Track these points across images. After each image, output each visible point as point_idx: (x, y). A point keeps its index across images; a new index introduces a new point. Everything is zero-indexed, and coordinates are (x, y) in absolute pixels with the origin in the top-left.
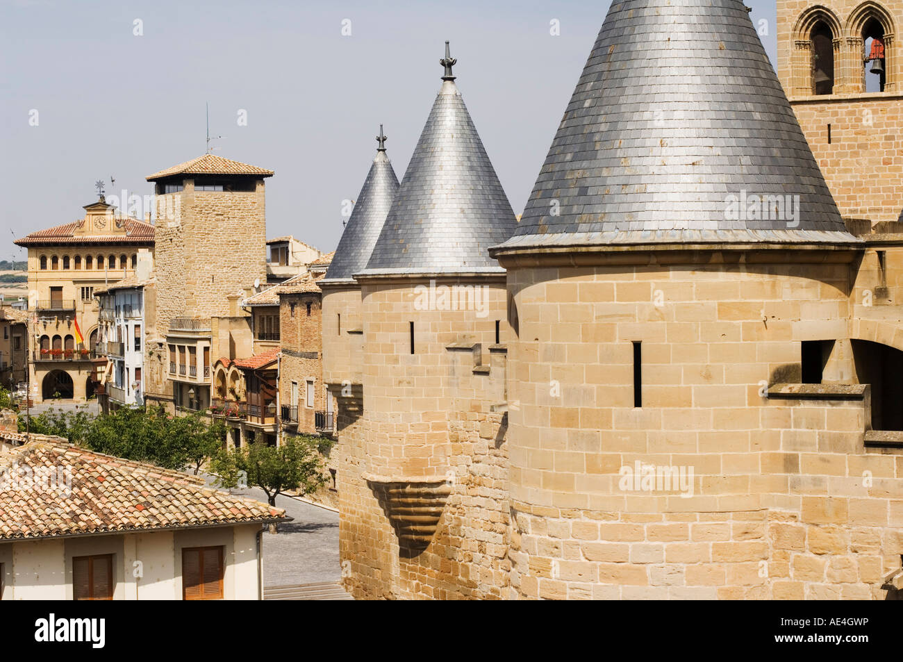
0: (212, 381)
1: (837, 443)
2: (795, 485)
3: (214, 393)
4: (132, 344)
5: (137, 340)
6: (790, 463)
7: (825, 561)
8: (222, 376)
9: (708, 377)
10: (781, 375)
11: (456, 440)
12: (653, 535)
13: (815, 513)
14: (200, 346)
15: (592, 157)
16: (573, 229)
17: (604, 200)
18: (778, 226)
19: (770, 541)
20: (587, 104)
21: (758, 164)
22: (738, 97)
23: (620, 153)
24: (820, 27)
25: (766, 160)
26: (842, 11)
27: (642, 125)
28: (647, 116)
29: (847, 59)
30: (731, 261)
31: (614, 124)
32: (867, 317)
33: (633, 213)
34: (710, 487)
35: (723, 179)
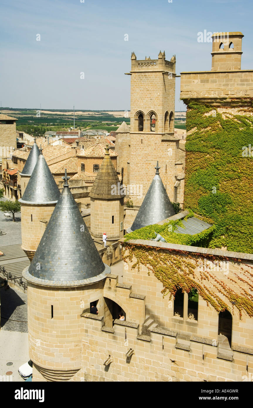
0: (2, 174)
1: (96, 329)
2: (87, 336)
3: (3, 177)
6: (86, 331)
7: (94, 353)
8: (5, 173)
9: (68, 313)
10: (85, 311)
12: (56, 346)
15: (44, 259)
16: (39, 277)
17: (45, 271)
18: (85, 278)
19: (82, 347)
20: (44, 244)
21: (81, 263)
22: (77, 246)
23: (49, 260)
24: (141, 115)
25: (83, 261)
26: (146, 112)
27: (55, 253)
28: (56, 251)
29: (147, 124)
30: (73, 289)
31: (49, 252)
32: (107, 293)
33: (51, 276)
34: (68, 337)
35: (73, 268)
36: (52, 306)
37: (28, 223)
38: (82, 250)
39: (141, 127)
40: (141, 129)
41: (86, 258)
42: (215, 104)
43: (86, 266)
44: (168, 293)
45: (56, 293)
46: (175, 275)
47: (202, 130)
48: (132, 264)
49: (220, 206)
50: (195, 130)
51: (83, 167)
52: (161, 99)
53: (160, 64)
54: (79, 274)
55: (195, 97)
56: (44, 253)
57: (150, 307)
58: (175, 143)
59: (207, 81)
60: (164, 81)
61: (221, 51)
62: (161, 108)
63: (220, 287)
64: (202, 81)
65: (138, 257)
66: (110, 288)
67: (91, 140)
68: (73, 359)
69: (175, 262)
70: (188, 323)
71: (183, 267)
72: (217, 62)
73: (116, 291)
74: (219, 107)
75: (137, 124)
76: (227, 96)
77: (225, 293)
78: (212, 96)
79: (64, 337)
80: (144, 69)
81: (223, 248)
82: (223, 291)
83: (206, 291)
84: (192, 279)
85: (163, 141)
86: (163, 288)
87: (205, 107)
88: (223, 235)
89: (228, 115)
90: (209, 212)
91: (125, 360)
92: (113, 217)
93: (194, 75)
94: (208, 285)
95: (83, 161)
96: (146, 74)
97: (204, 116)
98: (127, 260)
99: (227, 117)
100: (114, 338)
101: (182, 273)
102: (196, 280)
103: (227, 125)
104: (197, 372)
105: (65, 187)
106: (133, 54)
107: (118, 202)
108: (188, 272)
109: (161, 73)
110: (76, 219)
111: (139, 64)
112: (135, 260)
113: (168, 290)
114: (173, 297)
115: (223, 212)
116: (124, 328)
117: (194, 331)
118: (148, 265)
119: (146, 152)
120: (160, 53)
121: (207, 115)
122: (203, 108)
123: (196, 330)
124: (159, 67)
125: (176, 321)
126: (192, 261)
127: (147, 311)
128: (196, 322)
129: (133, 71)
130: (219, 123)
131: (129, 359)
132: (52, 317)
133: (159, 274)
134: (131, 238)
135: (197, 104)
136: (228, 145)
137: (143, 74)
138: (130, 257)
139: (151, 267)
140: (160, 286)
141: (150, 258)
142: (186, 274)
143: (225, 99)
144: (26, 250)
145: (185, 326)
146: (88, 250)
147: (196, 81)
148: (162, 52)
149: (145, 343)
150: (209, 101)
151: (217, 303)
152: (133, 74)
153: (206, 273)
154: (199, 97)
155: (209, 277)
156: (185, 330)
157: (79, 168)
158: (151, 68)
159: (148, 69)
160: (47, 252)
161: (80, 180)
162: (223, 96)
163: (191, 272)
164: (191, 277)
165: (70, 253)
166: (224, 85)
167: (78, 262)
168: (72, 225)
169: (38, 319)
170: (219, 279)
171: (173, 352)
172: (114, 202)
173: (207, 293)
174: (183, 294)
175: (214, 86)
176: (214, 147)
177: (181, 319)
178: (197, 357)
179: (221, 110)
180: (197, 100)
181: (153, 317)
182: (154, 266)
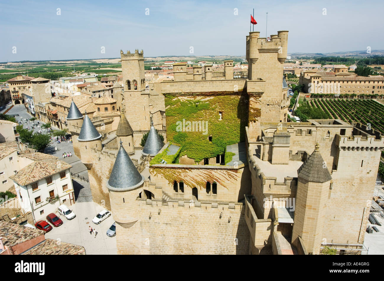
0: (46, 112)
1: (144, 204)
2: (140, 207)
3: (47, 114)
4: (32, 104)
5: (33, 104)
6: (139, 205)
7: (143, 213)
8: (48, 112)
9: (131, 200)
10: (137, 198)
11: (93, 158)
12: (127, 214)
13: (142, 209)
14: (44, 108)
15: (117, 179)
16: (116, 187)
17: (119, 184)
18: (136, 184)
19: (138, 211)
20: (115, 172)
21: (133, 178)
22: (131, 171)
23: (120, 179)
24: (129, 82)
25: (134, 177)
26: (131, 80)
27: (121, 176)
28: (122, 175)
29: (132, 86)
30: (132, 190)
31: (118, 176)
32: (144, 188)
33: (122, 186)
34: (132, 209)
35: (130, 181)
36: (124, 198)
37: (84, 150)
38: (133, 172)
39: (129, 87)
40: (130, 89)
41: (135, 176)
42: (177, 95)
43: (135, 179)
44: (171, 184)
45: (125, 193)
46: (173, 177)
47: (172, 106)
48: (154, 174)
49: (183, 138)
50: (169, 107)
51: (99, 109)
52: (139, 74)
53: (136, 56)
54: (134, 183)
55: (168, 93)
56: (116, 177)
57: (164, 191)
58: (148, 95)
59: (173, 86)
60: (139, 64)
61: (178, 71)
62: (139, 78)
63: (192, 179)
64: (171, 86)
65: (156, 171)
66: (146, 186)
67: (94, 86)
68: (135, 217)
69: (173, 172)
70: (180, 194)
71: (176, 173)
72: (176, 76)
73: (149, 186)
74: (179, 96)
75: (127, 87)
76: (182, 92)
77: (194, 181)
78: (176, 92)
79: (130, 209)
80: (128, 58)
81: (185, 156)
82: (193, 180)
83: (187, 181)
84: (180, 177)
85: (141, 94)
86: (169, 182)
87: (173, 96)
88: (185, 150)
89: (183, 100)
90: (178, 141)
91: (158, 214)
92: (129, 143)
93: (167, 83)
94: (187, 179)
95: (98, 106)
96: (129, 61)
97: (172, 100)
98: (152, 173)
99: (182, 100)
100: (152, 206)
101: (176, 176)
102: (182, 178)
103: (183, 104)
104: (188, 213)
105: (121, 146)
106: (121, 51)
107: (131, 136)
108: (178, 175)
109: (137, 61)
110: (128, 159)
111: (125, 56)
112: (155, 173)
113: (171, 183)
114: (173, 185)
115: (184, 141)
116: (156, 202)
117: (183, 197)
118: (161, 174)
119: (133, 101)
120: (136, 50)
121: (174, 100)
122: (172, 97)
123: (184, 196)
124: (136, 57)
125: (175, 194)
126: (180, 171)
127: (163, 192)
128: (183, 193)
129: (122, 60)
130: (179, 103)
131: (159, 214)
132: (124, 202)
133: (166, 177)
134: (153, 164)
135: (169, 96)
136: (184, 112)
137: (128, 61)
138: (153, 172)
139: (163, 175)
140: (167, 182)
141: (162, 171)
142: (178, 176)
143: (182, 93)
144: (85, 163)
145: (179, 195)
146: (135, 172)
147: (168, 86)
148: (137, 50)
149: (165, 206)
150: (175, 94)
151: (191, 185)
152: (122, 61)
153: (186, 175)
154: (170, 93)
155: (187, 176)
156: (179, 197)
157: (97, 110)
158: (132, 58)
159: (130, 58)
160: (117, 176)
161: (98, 117)
162: (180, 92)
163: (180, 175)
164: (180, 176)
165: (128, 175)
166: (181, 87)
167: (132, 178)
168: (127, 163)
169: (117, 204)
170: (191, 176)
171: (177, 208)
172: (129, 136)
173: (187, 182)
174: (177, 184)
175: (176, 87)
176: (178, 113)
177: (177, 193)
178: (187, 208)
179: (180, 98)
180: (169, 94)
181: (165, 194)
182: (164, 174)
